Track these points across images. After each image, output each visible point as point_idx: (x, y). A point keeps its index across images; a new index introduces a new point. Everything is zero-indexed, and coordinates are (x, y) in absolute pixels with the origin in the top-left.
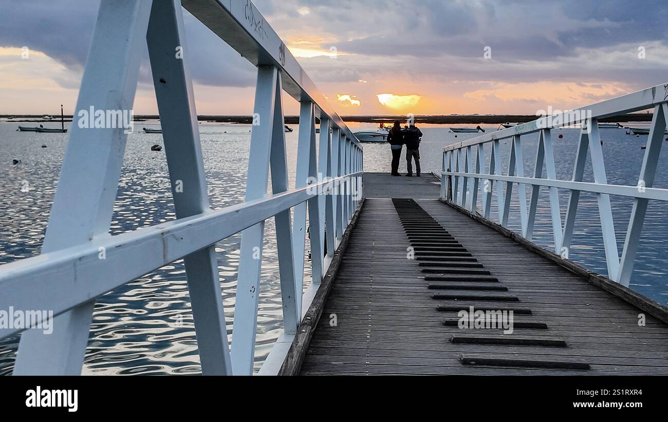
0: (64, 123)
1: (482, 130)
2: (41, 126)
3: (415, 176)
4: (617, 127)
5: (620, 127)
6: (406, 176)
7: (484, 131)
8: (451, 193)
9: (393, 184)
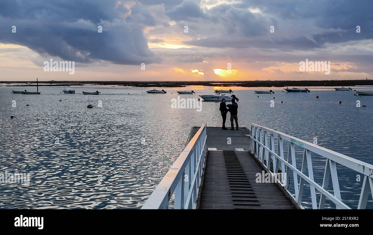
0: (38, 87)
1: (273, 92)
2: (26, 91)
3: (235, 130)
4: (349, 90)
5: (351, 90)
6: (231, 130)
7: (274, 93)
8: (256, 150)
9: (223, 136)
